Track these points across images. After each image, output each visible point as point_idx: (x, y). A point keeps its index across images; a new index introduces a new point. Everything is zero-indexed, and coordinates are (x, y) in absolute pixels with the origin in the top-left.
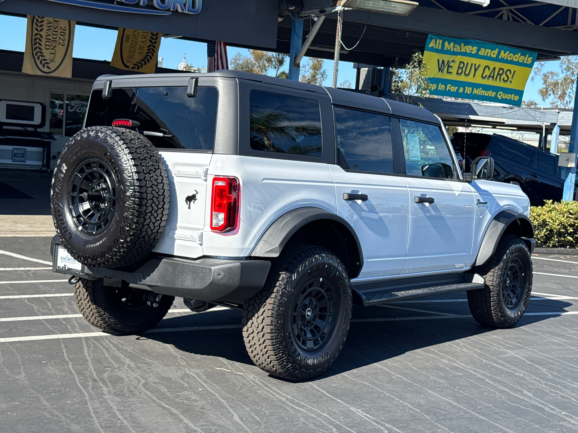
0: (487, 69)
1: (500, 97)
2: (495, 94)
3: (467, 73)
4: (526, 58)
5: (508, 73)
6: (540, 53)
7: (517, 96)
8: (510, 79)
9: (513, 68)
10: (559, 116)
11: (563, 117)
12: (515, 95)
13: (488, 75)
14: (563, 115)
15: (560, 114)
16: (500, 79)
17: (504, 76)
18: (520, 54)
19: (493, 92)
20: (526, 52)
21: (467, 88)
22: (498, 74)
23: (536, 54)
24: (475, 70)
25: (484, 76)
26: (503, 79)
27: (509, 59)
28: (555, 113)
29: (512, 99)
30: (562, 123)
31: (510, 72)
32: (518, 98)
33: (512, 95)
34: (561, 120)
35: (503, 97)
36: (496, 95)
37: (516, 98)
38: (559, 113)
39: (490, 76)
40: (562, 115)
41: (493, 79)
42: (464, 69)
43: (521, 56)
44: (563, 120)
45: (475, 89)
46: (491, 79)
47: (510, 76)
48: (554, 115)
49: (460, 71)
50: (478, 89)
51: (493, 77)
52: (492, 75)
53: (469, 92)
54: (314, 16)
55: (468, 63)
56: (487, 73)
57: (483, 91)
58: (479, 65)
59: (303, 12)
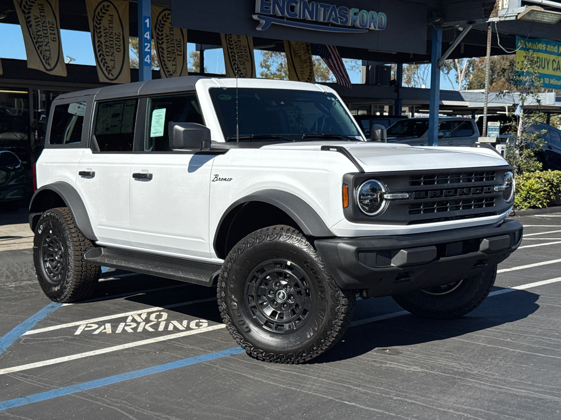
0: (554, 63)
3: (543, 66)
21: (545, 78)
24: (548, 64)
25: (554, 68)
28: (517, 96)
39: (557, 68)
42: (541, 63)
45: (551, 79)
46: (559, 71)
50: (553, 80)
53: (548, 83)
54: (459, 27)
55: (542, 58)
56: (555, 66)
57: (556, 81)
58: (549, 60)
59: (445, 23)
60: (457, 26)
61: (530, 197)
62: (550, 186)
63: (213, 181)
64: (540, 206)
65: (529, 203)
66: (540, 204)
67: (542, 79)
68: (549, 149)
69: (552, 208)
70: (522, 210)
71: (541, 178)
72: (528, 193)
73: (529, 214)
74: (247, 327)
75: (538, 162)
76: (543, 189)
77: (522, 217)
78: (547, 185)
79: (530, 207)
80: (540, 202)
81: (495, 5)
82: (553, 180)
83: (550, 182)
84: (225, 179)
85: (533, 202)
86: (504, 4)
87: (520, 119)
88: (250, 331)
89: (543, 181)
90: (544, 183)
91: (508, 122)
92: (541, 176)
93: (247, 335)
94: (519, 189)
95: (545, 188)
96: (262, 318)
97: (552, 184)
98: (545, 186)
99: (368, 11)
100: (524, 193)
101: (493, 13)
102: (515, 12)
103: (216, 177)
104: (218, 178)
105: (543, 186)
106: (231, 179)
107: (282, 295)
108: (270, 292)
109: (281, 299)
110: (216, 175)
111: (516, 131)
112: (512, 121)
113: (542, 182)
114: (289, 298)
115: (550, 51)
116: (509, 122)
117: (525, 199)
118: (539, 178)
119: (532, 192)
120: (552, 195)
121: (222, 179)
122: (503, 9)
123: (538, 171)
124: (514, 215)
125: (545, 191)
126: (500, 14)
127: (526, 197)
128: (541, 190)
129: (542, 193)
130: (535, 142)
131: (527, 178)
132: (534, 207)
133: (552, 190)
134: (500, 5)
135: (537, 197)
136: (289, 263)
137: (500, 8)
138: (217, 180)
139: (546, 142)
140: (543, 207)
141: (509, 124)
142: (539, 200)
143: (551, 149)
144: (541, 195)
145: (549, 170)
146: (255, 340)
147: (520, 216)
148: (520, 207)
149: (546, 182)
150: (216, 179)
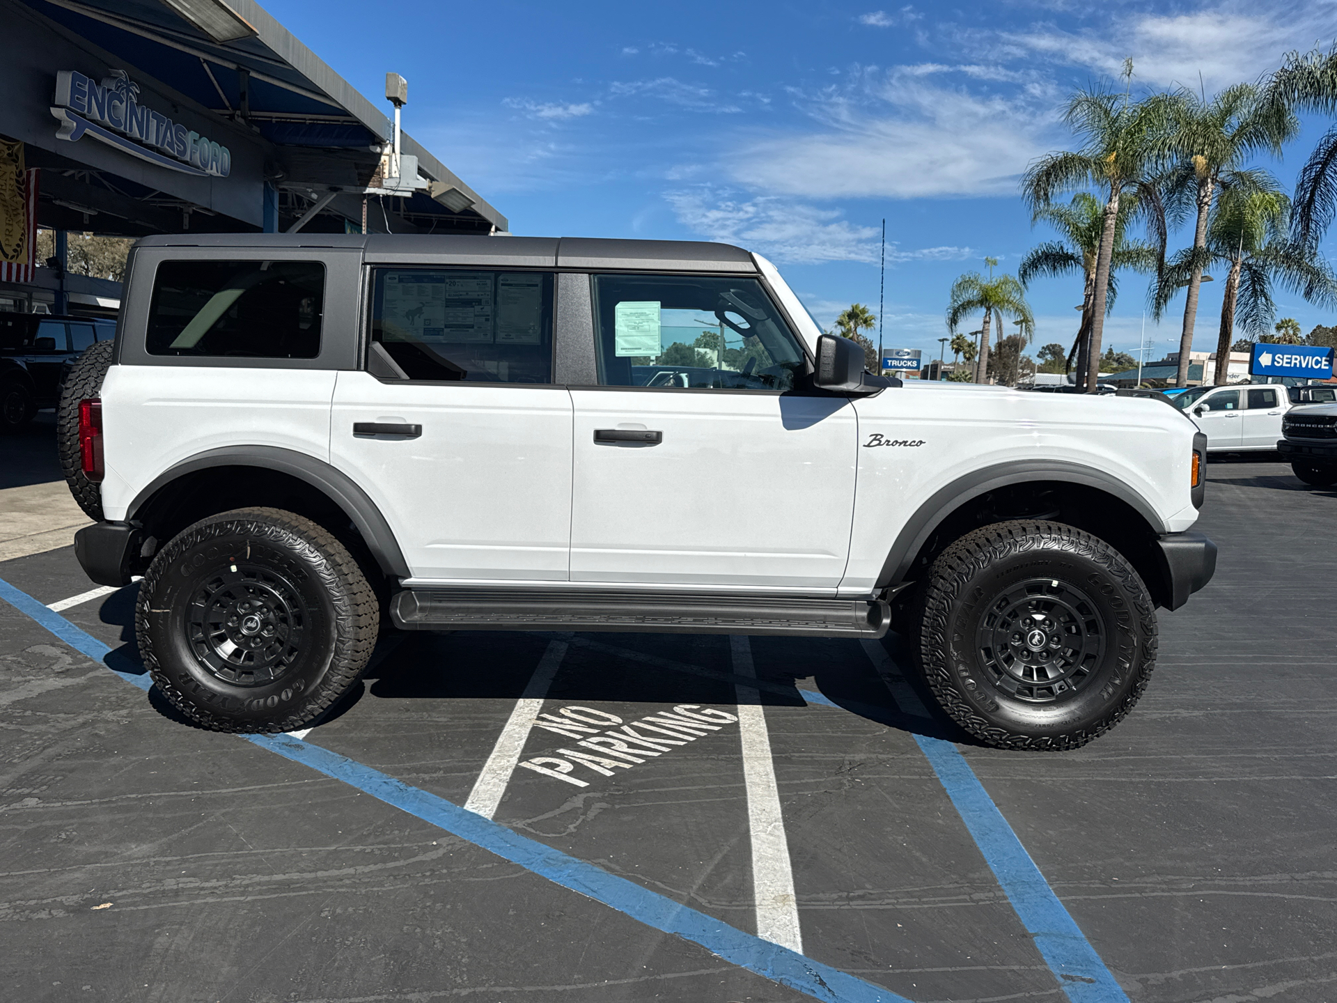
54: (312, 192)
59: (287, 182)
60: (310, 190)
63: (868, 446)
74: (993, 703)
81: (377, 170)
84: (905, 443)
86: (393, 171)
88: (998, 707)
93: (994, 716)
96: (1009, 681)
99: (210, 141)
101: (374, 181)
102: (410, 185)
103: (875, 439)
104: (883, 440)
106: (921, 442)
107: (1037, 637)
108: (1013, 637)
109: (1036, 645)
110: (877, 435)
114: (1050, 639)
121: (897, 442)
122: (390, 177)
126: (386, 183)
134: (386, 171)
136: (1055, 583)
137: (386, 175)
138: (879, 444)
146: (1010, 721)
150: (876, 442)
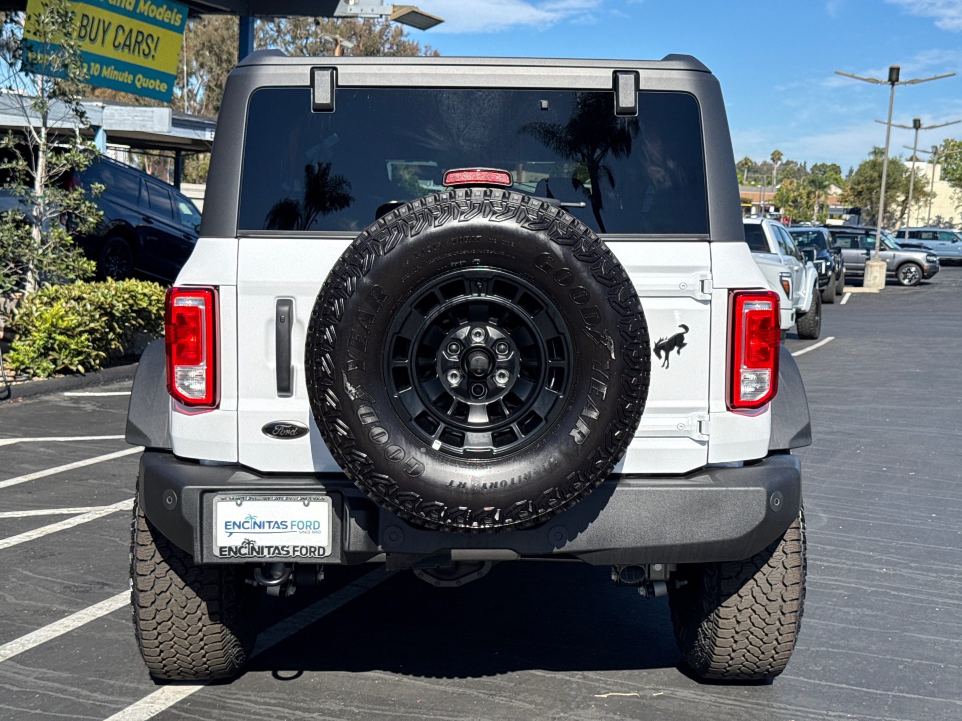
0: (120, 32)
1: (138, 85)
2: (132, 79)
3: (93, 37)
4: (174, 15)
5: (149, 41)
6: (192, 7)
7: (164, 84)
8: (153, 52)
9: (156, 31)
10: (104, 114)
11: (112, 115)
12: (161, 82)
13: (122, 43)
14: (113, 111)
15: (105, 110)
16: (139, 53)
17: (144, 46)
18: (165, 7)
19: (129, 74)
20: (174, 5)
21: (92, 64)
22: (136, 42)
23: (187, 10)
24: (105, 32)
25: (117, 44)
26: (144, 50)
27: (151, 15)
28: (97, 109)
29: (157, 89)
30: (111, 127)
31: (153, 40)
32: (166, 87)
33: (155, 80)
34: (110, 121)
35: (144, 85)
36: (133, 81)
37: (163, 87)
38: (103, 107)
39: (125, 45)
40: (110, 111)
41: (129, 50)
42: (88, 29)
43: (166, 10)
44: (112, 121)
45: (105, 68)
46: (126, 50)
47: (152, 46)
48: (96, 111)
49: (83, 34)
50: (109, 69)
51: (129, 46)
52: (128, 43)
53: (96, 74)
55: (93, 18)
56: (121, 39)
57: (116, 72)
58: (110, 23)
61: (56, 346)
62: (104, 319)
64: (81, 368)
65: (54, 361)
66: (82, 363)
67: (85, 65)
68: (146, 224)
69: (112, 369)
70: (36, 379)
71: (83, 299)
72: (50, 337)
73: (48, 392)
75: (85, 259)
76: (87, 328)
77: (28, 402)
78: (97, 316)
79: (56, 372)
80: (80, 358)
82: (112, 306)
83: (104, 309)
85: (64, 359)
87: (40, 154)
89: (89, 307)
90: (91, 311)
91: (6, 160)
92: (85, 296)
94: (30, 327)
95: (92, 325)
97: (111, 315)
98: (93, 319)
100: (39, 338)
105: (86, 318)
111: (31, 183)
112: (16, 158)
113: (86, 310)
115: (116, 6)
116: (10, 162)
117: (43, 351)
118: (79, 299)
119: (61, 334)
120: (113, 340)
123: (79, 282)
124: (8, 397)
125: (91, 331)
127: (45, 348)
128: (81, 329)
129: (85, 336)
130: (76, 212)
131: (53, 299)
132: (66, 371)
133: (112, 329)
135: (73, 347)
139: (102, 213)
140: (87, 370)
141: (9, 166)
142: (79, 353)
143: (151, 222)
144: (82, 342)
145: (109, 279)
147: (24, 397)
148: (31, 371)
149: (95, 309)
